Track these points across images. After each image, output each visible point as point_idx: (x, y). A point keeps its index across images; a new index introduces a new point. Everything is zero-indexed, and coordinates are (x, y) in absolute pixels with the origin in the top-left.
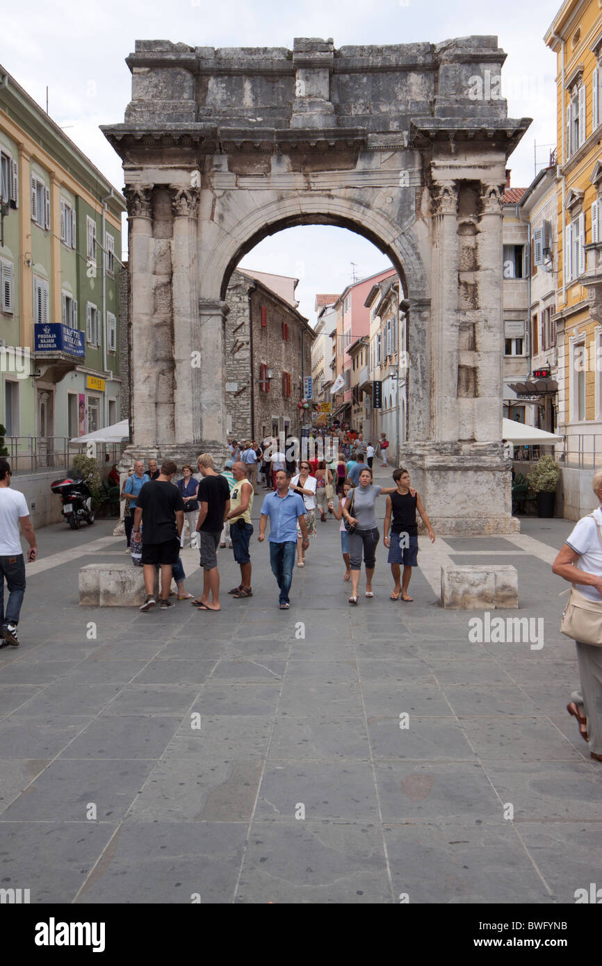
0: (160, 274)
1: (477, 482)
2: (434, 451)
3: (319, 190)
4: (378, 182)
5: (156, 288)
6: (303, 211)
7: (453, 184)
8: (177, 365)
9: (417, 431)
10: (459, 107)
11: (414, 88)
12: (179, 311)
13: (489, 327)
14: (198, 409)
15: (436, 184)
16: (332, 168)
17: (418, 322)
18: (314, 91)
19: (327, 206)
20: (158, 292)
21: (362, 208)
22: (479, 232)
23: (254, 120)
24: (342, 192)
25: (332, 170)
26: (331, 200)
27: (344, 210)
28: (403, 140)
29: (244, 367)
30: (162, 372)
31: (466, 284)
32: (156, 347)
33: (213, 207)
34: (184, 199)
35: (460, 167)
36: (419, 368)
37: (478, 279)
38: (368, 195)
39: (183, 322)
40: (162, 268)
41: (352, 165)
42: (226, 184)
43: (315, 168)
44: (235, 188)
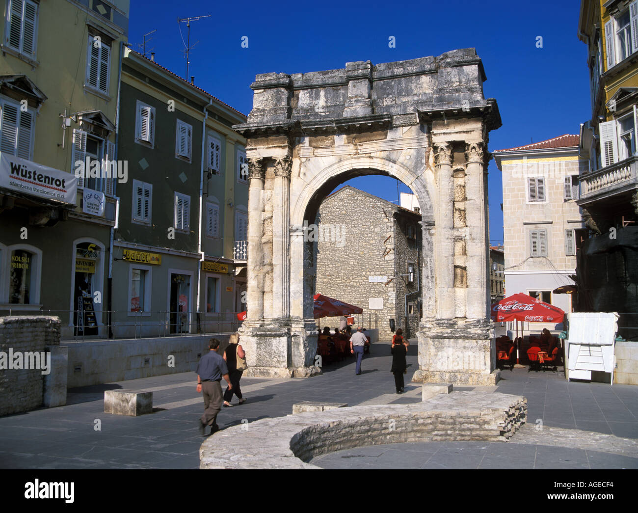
0: (267, 212)
1: (465, 347)
2: (436, 325)
3: (364, 154)
4: (401, 146)
5: (265, 220)
6: (354, 168)
7: (447, 144)
8: (274, 268)
9: (428, 311)
10: (449, 96)
11: (425, 85)
12: (275, 234)
13: (473, 239)
14: (286, 296)
15: (435, 145)
16: (371, 139)
17: (428, 236)
18: (358, 93)
19: (368, 164)
20: (266, 223)
21: (391, 164)
22: (466, 175)
23: (324, 114)
24: (378, 154)
25: (372, 141)
26: (371, 159)
27: (380, 165)
28: (416, 118)
29: (391, 265)
30: (267, 273)
31: (460, 210)
33: (300, 168)
34: (280, 165)
35: (450, 133)
36: (429, 268)
37: (466, 206)
38: (394, 156)
39: (278, 241)
40: (268, 207)
41: (384, 137)
42: (308, 154)
43: (362, 140)
44: (313, 156)
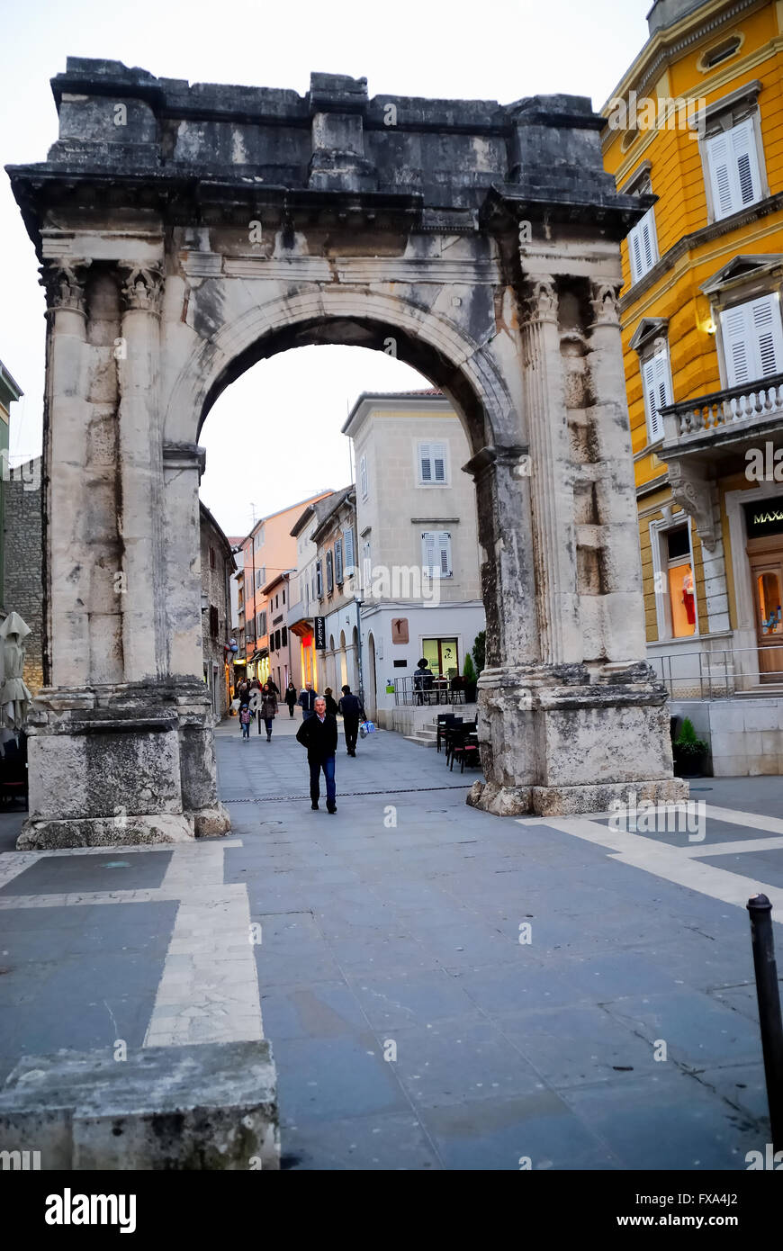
0: (97, 402)
1: (621, 725)
2: (552, 680)
3: (353, 283)
4: (440, 276)
5: (92, 424)
6: (328, 313)
7: (553, 280)
8: (128, 547)
9: (518, 650)
11: (480, 157)
12: (131, 458)
13: (619, 487)
14: (161, 622)
15: (528, 278)
16: (370, 252)
17: (510, 480)
18: (342, 143)
19: (363, 308)
20: (94, 430)
21: (417, 312)
22: (591, 350)
23: (250, 181)
24: (387, 288)
25: (370, 256)
26: (370, 298)
27: (390, 313)
28: (472, 220)
30: (100, 563)
31: (576, 427)
32: (90, 520)
33: (186, 302)
34: (142, 284)
35: (560, 257)
36: (515, 552)
37: (594, 416)
38: (425, 295)
39: (137, 476)
40: (102, 392)
41: (399, 251)
42: (207, 269)
43: (345, 252)
44: (222, 275)
